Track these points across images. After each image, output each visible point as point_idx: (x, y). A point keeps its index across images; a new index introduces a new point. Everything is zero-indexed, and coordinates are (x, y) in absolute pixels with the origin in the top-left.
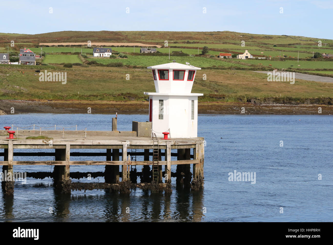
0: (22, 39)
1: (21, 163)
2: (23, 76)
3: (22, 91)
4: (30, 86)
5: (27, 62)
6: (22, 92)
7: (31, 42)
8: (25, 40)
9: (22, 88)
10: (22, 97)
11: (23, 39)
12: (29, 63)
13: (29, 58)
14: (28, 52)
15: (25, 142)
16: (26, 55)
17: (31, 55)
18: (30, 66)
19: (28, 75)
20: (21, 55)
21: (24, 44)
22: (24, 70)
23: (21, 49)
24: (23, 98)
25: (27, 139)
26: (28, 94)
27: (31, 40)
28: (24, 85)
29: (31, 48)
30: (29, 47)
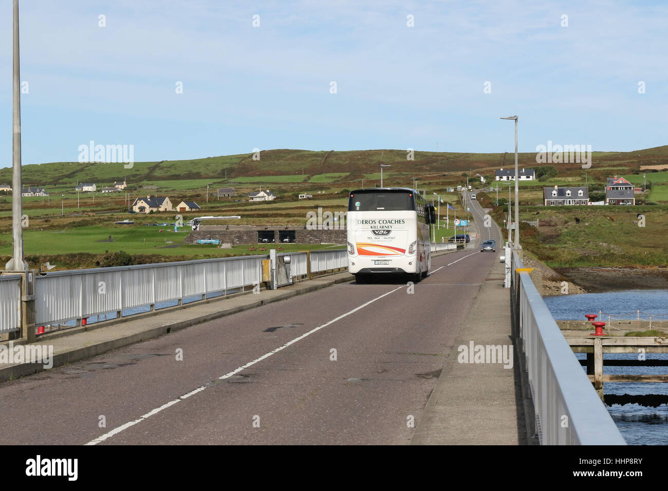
0: (609, 160)
1: (617, 378)
2: (614, 224)
3: (612, 251)
4: (626, 243)
5: (619, 201)
6: (613, 254)
7: (625, 166)
8: (615, 162)
9: (612, 246)
10: (612, 262)
11: (612, 160)
12: (623, 201)
13: (623, 194)
14: (621, 182)
15: (624, 341)
16: (617, 188)
17: (626, 188)
18: (625, 208)
19: (622, 224)
20: (608, 189)
21: (613, 170)
22: (614, 214)
23: (608, 179)
24: (615, 264)
25: (627, 335)
26: (623, 257)
27: (625, 161)
28: (615, 241)
29: (625, 176)
30: (622, 173)
